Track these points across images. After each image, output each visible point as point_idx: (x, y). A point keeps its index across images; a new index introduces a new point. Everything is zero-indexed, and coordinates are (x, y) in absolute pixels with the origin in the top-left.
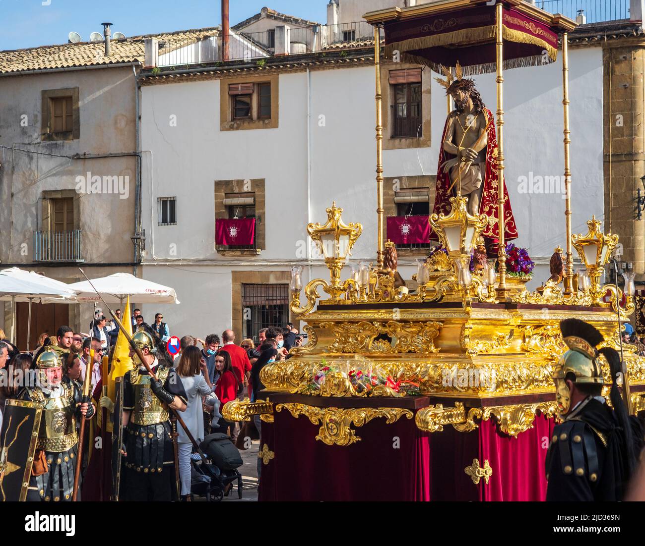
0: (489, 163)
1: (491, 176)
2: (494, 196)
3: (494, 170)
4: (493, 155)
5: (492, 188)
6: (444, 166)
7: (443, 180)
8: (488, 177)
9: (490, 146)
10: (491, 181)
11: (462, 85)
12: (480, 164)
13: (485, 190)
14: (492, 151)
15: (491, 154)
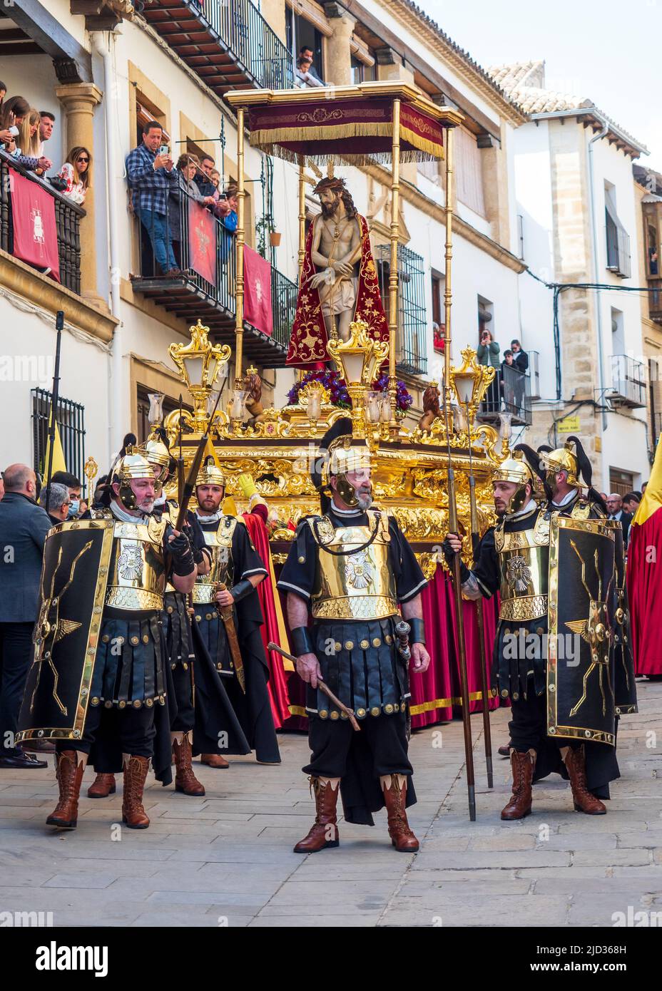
0: (362, 279)
1: (364, 294)
2: (368, 317)
3: (368, 287)
4: (367, 269)
5: (366, 308)
6: (312, 280)
7: (311, 295)
8: (361, 295)
9: (364, 258)
10: (365, 300)
11: (333, 185)
12: (352, 279)
13: (357, 311)
14: (366, 265)
15: (365, 268)
